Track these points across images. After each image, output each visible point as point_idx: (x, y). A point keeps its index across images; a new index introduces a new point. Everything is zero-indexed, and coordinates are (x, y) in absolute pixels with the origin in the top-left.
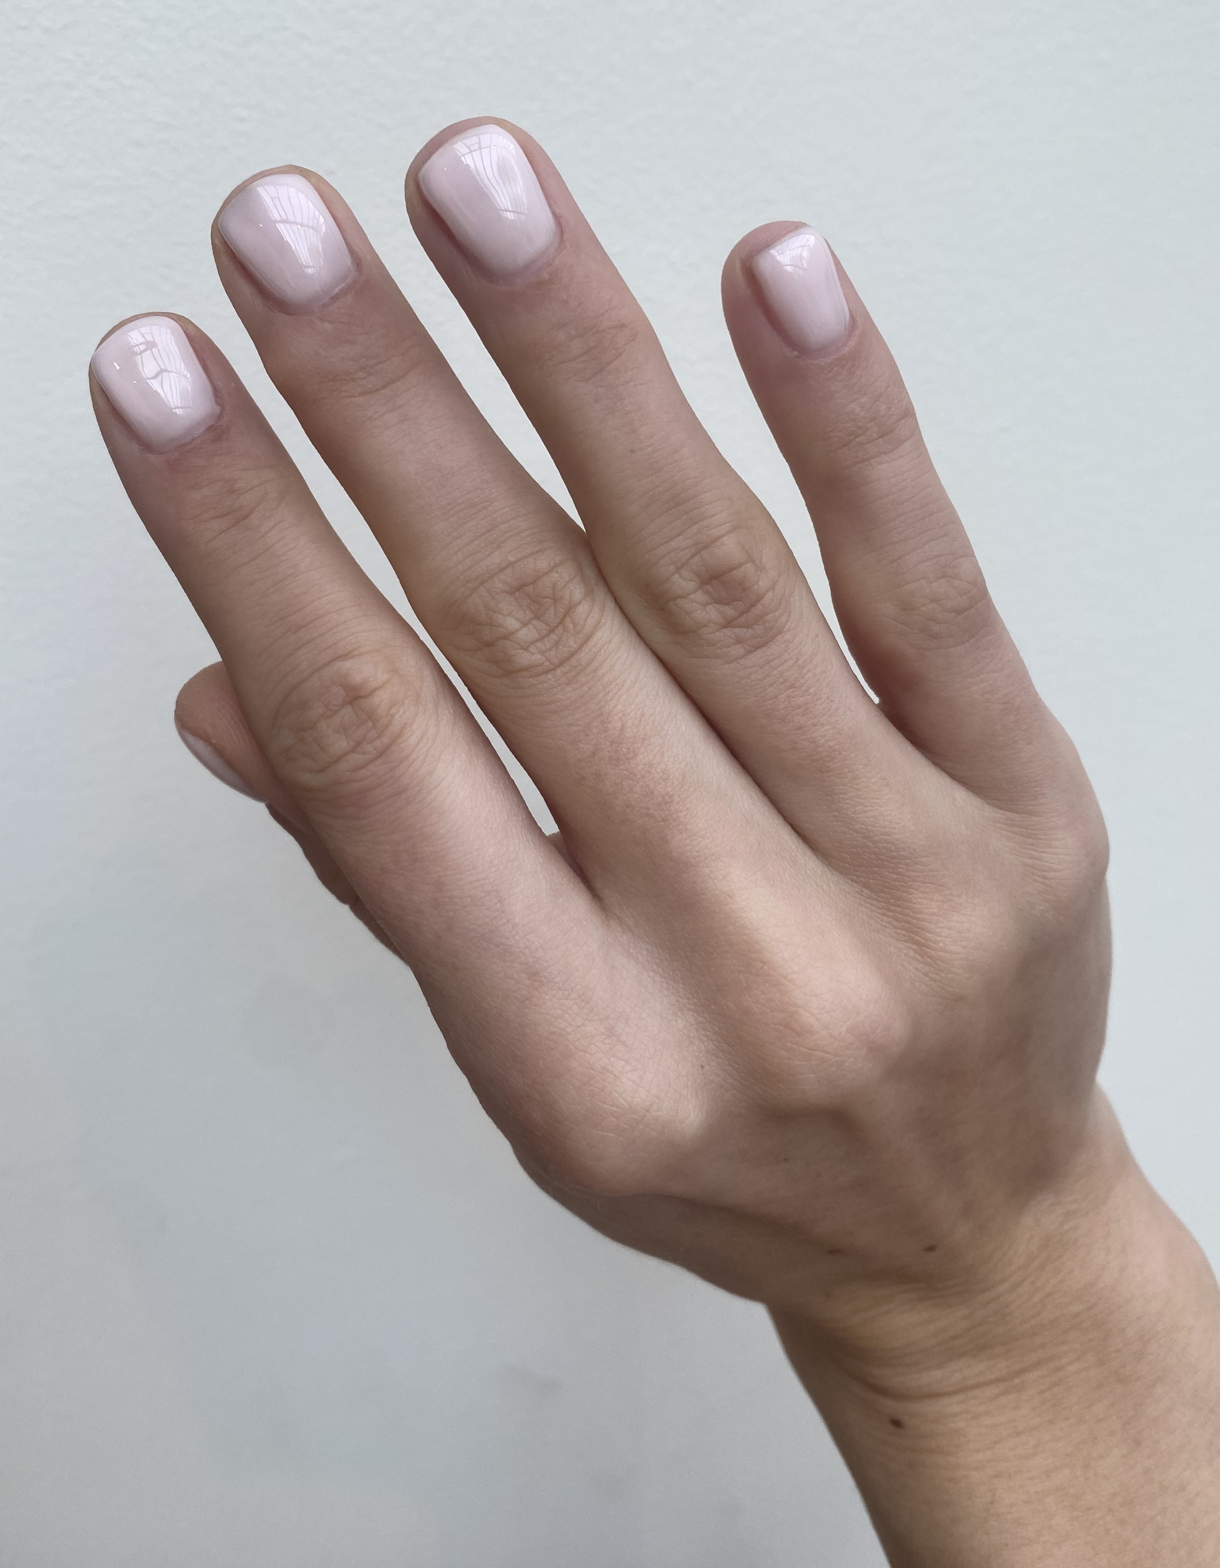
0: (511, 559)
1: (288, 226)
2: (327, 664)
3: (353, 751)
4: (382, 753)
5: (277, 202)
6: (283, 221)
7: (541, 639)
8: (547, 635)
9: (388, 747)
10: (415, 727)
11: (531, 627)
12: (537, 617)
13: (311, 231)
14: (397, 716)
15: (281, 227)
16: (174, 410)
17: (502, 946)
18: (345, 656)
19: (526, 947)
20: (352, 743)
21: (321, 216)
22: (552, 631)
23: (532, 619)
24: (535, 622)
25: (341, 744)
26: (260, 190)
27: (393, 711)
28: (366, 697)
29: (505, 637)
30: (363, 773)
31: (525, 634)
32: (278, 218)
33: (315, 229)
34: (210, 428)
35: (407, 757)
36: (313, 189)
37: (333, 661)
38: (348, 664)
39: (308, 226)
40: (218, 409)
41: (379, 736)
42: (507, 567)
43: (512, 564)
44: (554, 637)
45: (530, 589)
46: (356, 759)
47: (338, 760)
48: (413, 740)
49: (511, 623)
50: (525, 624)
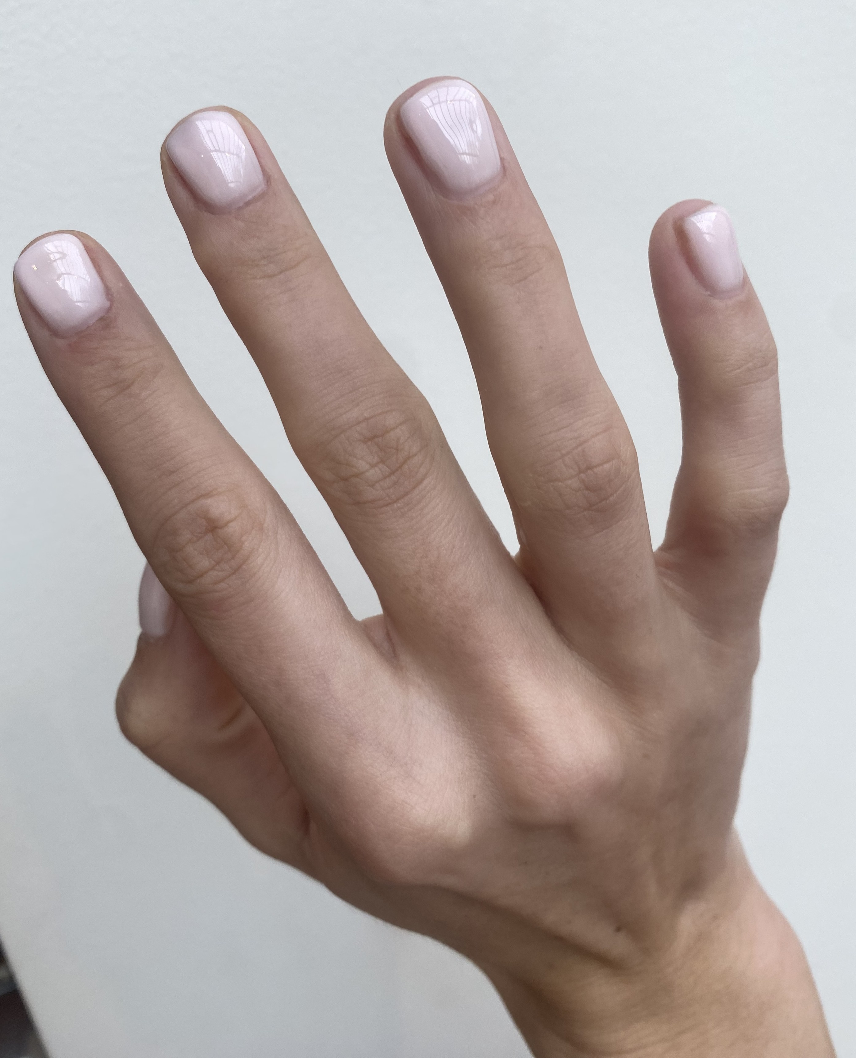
0: (366, 415)
1: (219, 154)
2: (192, 502)
3: (212, 569)
4: (236, 570)
5: (211, 134)
6: (216, 151)
7: (385, 478)
8: (389, 476)
9: (239, 567)
10: (260, 550)
11: (377, 469)
12: (382, 461)
13: (235, 157)
14: (246, 543)
15: (214, 155)
16: (76, 304)
17: (327, 716)
18: (208, 495)
19: (346, 715)
20: (213, 562)
21: (243, 144)
22: (392, 473)
23: (378, 463)
24: (381, 466)
25: (203, 563)
26: (198, 123)
27: (244, 539)
28: (222, 528)
29: (357, 476)
30: (222, 585)
31: (373, 474)
32: (212, 148)
33: (238, 156)
34: (101, 319)
35: (255, 574)
36: (239, 124)
37: (198, 498)
38: (208, 501)
39: (233, 154)
40: (107, 304)
41: (233, 557)
42: (362, 421)
43: (367, 419)
44: (393, 477)
45: (380, 440)
46: (214, 574)
47: (201, 576)
48: (259, 561)
49: (362, 465)
50: (372, 466)
